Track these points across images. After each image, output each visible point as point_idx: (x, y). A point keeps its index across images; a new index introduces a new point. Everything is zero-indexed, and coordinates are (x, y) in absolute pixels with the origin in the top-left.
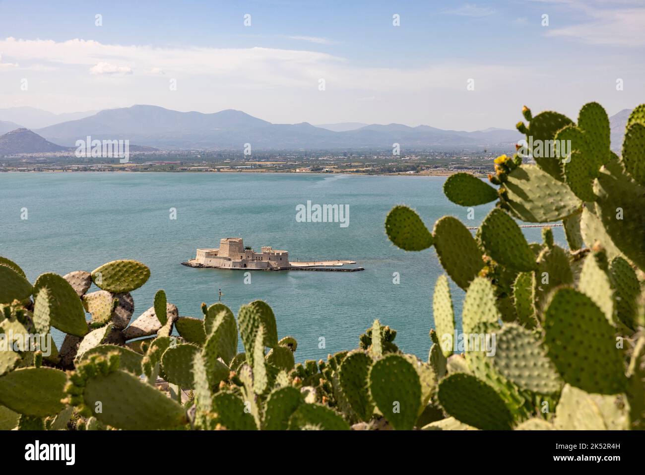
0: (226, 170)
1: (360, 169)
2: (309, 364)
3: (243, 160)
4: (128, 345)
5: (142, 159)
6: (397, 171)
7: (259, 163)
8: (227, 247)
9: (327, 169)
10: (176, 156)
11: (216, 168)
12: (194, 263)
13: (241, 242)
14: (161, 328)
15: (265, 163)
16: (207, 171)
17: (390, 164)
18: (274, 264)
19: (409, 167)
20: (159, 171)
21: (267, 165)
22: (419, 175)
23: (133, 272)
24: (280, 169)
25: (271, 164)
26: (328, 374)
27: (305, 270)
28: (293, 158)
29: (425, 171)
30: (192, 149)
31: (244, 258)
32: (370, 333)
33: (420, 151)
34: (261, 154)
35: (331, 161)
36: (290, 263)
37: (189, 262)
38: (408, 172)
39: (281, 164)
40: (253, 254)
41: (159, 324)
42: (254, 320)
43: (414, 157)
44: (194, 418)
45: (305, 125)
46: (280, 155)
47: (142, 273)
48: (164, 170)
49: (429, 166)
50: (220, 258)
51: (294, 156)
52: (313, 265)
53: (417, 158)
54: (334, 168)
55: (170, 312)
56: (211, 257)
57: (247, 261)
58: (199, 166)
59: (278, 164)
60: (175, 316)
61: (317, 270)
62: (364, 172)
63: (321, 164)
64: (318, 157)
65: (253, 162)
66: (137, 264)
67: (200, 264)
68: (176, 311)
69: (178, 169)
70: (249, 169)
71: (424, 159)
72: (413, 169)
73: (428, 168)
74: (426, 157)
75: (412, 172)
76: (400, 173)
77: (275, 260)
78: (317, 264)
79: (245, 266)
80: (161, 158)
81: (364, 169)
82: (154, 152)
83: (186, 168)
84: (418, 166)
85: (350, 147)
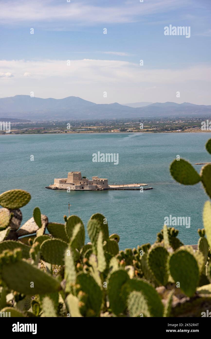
0: (70, 132)
1: (149, 129)
2: (128, 251)
3: (80, 126)
4: (20, 240)
5: (21, 127)
6: (171, 130)
7: (90, 127)
8: (72, 177)
9: (130, 130)
10: (41, 124)
11: (64, 131)
12: (53, 187)
13: (80, 174)
14: (38, 229)
15: (93, 127)
16: (59, 133)
17: (166, 126)
18: (99, 186)
19: (178, 127)
20: (31, 134)
21: (94, 128)
22: (184, 132)
23: (21, 197)
24: (102, 130)
25: (96, 128)
26: (138, 257)
27: (118, 190)
28: (109, 124)
29: (188, 129)
30: (50, 120)
31: (82, 183)
32: (163, 232)
33: (184, 117)
34: (90, 122)
35: (132, 125)
36: (109, 186)
37: (50, 186)
38: (178, 131)
39: (102, 128)
40: (87, 181)
41: (37, 227)
42: (97, 228)
43: (180, 122)
44: (65, 287)
45: (116, 104)
46: (101, 122)
47: (26, 197)
48: (34, 133)
49: (190, 126)
50: (68, 184)
51: (110, 122)
52: (123, 187)
53: (183, 122)
54: (134, 129)
55: (43, 220)
56: (63, 183)
57: (84, 185)
58: (55, 130)
59: (101, 128)
60: (47, 222)
61: (125, 189)
62: (151, 131)
63: (126, 127)
64: (124, 123)
65: (86, 127)
66: (23, 192)
67: (56, 188)
68: (47, 219)
69: (43, 132)
70: (84, 131)
71: (187, 122)
72: (180, 128)
73: (189, 128)
74: (188, 121)
75: (180, 130)
76: (173, 131)
77: (100, 185)
78: (125, 186)
79: (83, 188)
80: (32, 126)
81: (151, 129)
82: (28, 122)
83: (47, 131)
84: (183, 127)
85: (142, 117)
